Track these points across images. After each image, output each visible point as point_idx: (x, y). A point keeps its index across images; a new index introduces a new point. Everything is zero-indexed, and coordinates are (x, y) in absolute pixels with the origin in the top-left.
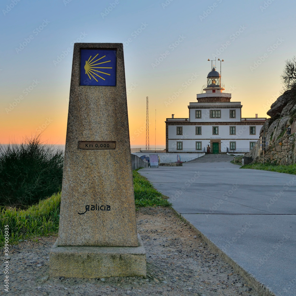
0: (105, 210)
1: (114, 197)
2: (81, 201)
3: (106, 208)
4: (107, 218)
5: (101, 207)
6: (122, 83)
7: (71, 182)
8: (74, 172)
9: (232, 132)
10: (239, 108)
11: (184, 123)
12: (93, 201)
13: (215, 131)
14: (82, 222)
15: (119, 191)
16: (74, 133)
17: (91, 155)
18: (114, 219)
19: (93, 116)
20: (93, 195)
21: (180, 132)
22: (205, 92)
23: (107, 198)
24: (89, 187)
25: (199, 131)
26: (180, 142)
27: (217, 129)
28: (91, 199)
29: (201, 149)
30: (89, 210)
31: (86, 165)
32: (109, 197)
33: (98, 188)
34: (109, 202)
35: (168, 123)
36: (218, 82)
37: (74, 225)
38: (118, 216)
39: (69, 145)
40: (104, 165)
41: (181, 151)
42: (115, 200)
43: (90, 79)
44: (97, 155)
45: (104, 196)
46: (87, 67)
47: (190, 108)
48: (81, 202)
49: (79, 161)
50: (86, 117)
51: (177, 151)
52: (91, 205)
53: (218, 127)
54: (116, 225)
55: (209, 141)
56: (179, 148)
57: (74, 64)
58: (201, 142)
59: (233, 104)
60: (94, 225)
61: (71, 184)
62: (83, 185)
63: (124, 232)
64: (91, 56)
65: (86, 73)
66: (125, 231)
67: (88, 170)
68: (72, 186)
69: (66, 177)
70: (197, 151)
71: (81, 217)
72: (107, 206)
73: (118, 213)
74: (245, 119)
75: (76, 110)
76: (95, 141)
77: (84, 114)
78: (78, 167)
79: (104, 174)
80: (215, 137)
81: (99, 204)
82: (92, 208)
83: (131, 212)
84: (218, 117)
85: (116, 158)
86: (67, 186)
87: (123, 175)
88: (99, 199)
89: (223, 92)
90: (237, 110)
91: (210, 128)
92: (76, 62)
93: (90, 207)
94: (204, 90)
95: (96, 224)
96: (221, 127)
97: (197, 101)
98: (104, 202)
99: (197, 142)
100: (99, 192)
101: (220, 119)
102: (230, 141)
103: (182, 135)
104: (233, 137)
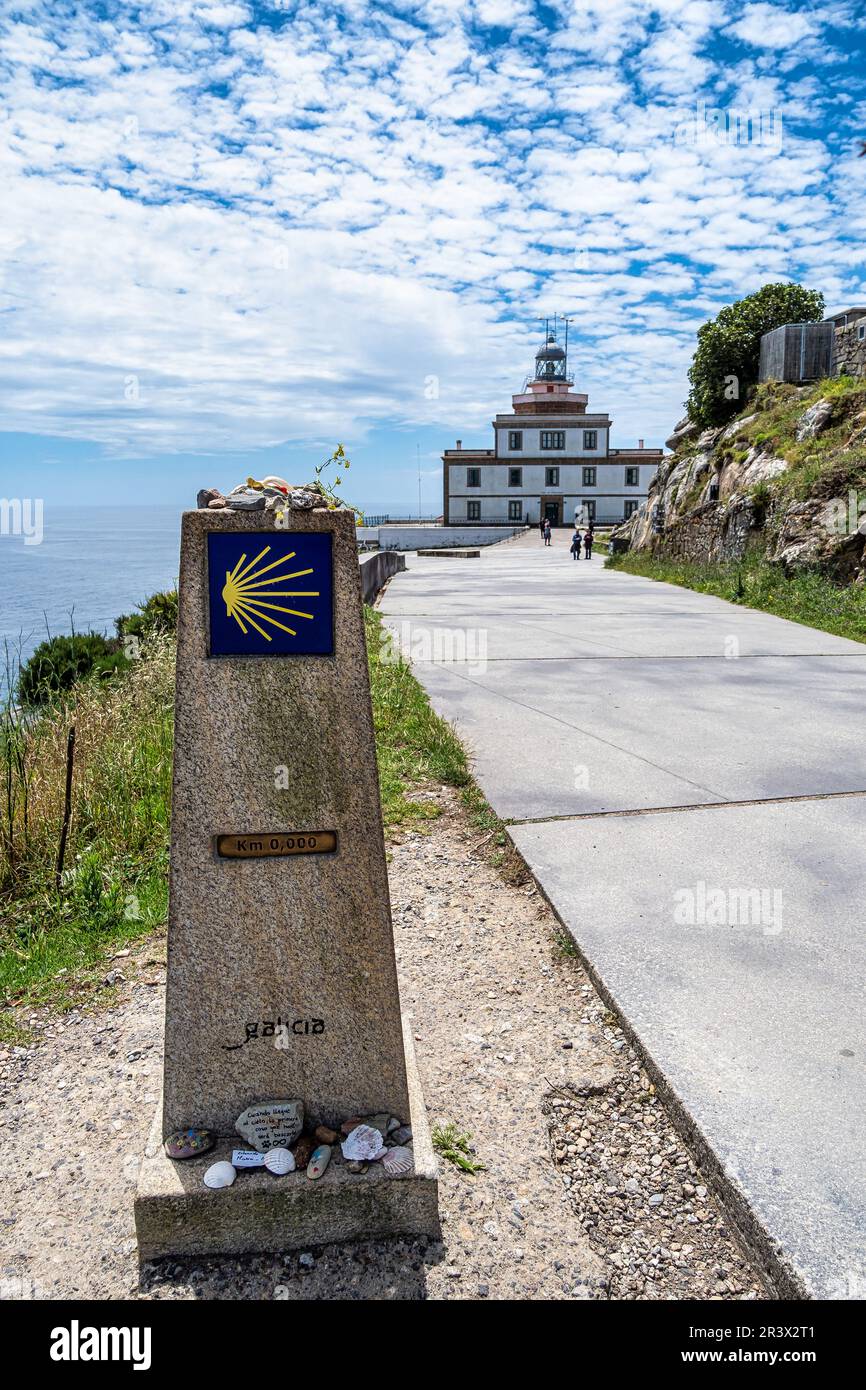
0: (307, 1032)
1: (334, 994)
2: (230, 1011)
3: (311, 1028)
4: (314, 1055)
5: (295, 1023)
6: (355, 644)
7: (193, 960)
8: (204, 928)
9: (589, 480)
10: (605, 427)
11: (483, 459)
12: (270, 1009)
13: (551, 479)
14: (236, 1071)
15: (350, 975)
16: (195, 809)
17: (256, 876)
18: (336, 1056)
19: (258, 753)
20: (267, 992)
21: (474, 479)
22: (530, 391)
23: (313, 998)
24: (254, 971)
25: (515, 479)
26: (474, 503)
27: (555, 472)
28: (263, 1004)
29: (520, 518)
30: (256, 1037)
31: (241, 907)
32: (319, 994)
33: (282, 971)
34: (320, 1009)
35: (448, 459)
36: (559, 367)
37: (209, 1080)
38: (350, 1046)
39: (181, 847)
40: (301, 902)
41: (477, 522)
42: (337, 1004)
43: (245, 631)
44: (277, 875)
45: (302, 993)
46: (233, 593)
47: (496, 426)
48: (231, 1015)
49: (217, 896)
50: (235, 757)
51: (469, 522)
52: (265, 1023)
53: (557, 469)
54: (344, 1071)
55: (539, 499)
56: (472, 515)
57: (185, 585)
58: (520, 503)
59: (592, 418)
60: (275, 1077)
61: (194, 966)
62: (236, 966)
63: (368, 1089)
64: (244, 556)
65: (229, 614)
66: (370, 1087)
67: (249, 921)
68: (199, 969)
69: (178, 945)
70: (512, 521)
71: (234, 1057)
72: (314, 1020)
73: (348, 1039)
74: (617, 451)
75: (200, 737)
76: (270, 834)
77: (230, 750)
78: (214, 913)
79: (300, 931)
80: (550, 491)
81: (287, 1016)
82: (265, 1029)
83: (388, 1032)
84: (559, 448)
85: (340, 881)
86: (181, 971)
87: (362, 928)
88: (288, 1004)
89: (571, 390)
90: (601, 432)
91: (540, 471)
92: (192, 579)
93: (261, 1027)
94: (528, 386)
95: (282, 1073)
96: (564, 469)
97: (512, 411)
98: (305, 1011)
99: (511, 502)
100: (287, 984)
101: (562, 451)
102: (582, 499)
103: (479, 486)
104: (589, 490)
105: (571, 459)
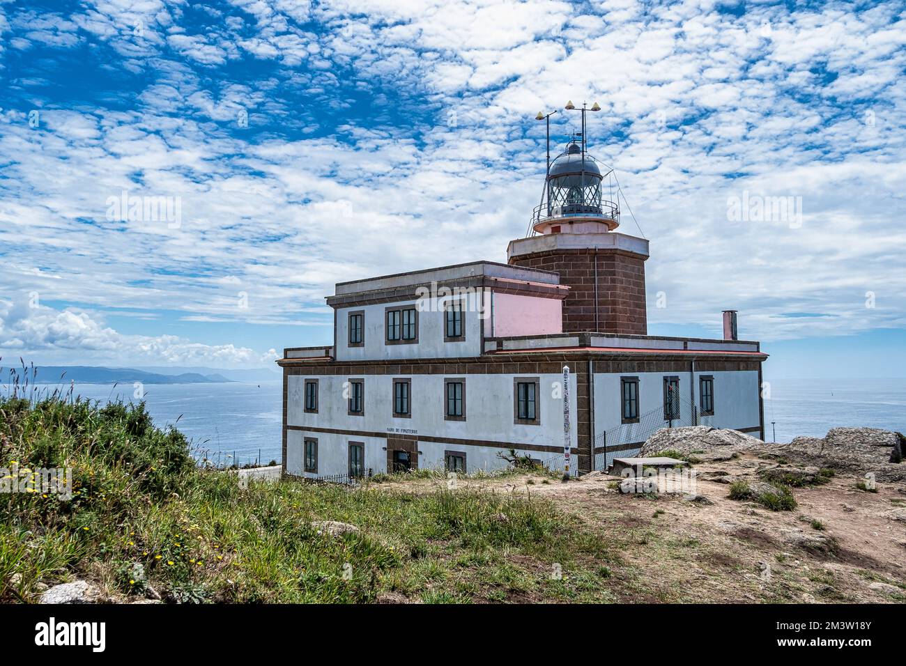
9: (455, 408)
11: (319, 364)
13: (401, 403)
21: (312, 401)
25: (357, 400)
26: (311, 441)
27: (405, 389)
53: (409, 383)
55: (385, 442)
56: (309, 463)
58: (362, 446)
84: (410, 340)
91: (386, 386)
96: (418, 383)
99: (351, 445)
101: (414, 347)
102: (445, 446)
103: (317, 412)
104: (455, 429)
105: (429, 361)
